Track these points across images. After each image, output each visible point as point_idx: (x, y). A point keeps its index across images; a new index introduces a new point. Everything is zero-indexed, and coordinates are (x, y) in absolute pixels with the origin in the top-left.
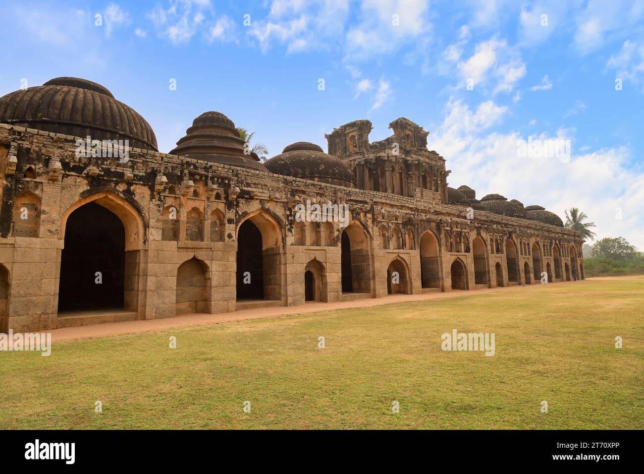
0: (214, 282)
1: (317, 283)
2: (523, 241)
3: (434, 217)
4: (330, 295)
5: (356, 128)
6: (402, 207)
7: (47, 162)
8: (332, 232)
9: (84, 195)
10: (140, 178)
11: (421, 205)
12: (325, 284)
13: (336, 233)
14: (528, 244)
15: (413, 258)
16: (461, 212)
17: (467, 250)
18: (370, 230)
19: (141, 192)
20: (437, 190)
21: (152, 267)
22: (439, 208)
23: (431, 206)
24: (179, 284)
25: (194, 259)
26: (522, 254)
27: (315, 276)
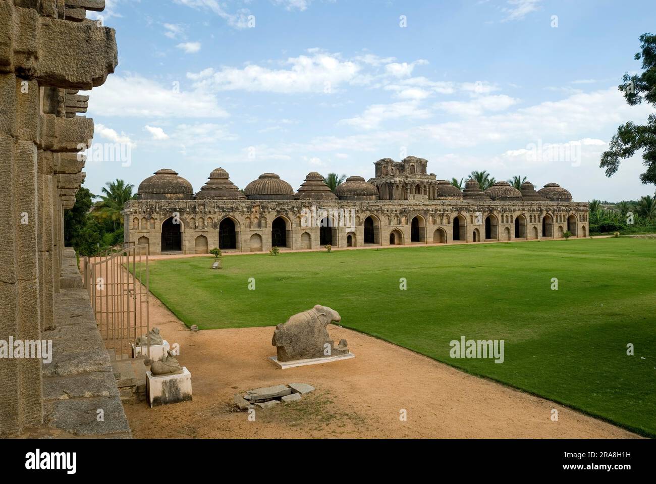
0: (312, 240)
1: (353, 240)
2: (505, 214)
3: (421, 208)
4: (358, 244)
5: (385, 163)
6: (401, 205)
7: (268, 208)
8: (360, 220)
9: (276, 216)
10: (290, 209)
11: (414, 202)
12: (356, 240)
13: (361, 220)
14: (512, 216)
15: (406, 229)
16: (444, 203)
17: (449, 223)
18: (380, 218)
19: (290, 214)
20: (425, 194)
21: (294, 235)
22: (428, 203)
23: (420, 202)
24: (301, 240)
25: (306, 232)
26: (503, 222)
27: (352, 237)
